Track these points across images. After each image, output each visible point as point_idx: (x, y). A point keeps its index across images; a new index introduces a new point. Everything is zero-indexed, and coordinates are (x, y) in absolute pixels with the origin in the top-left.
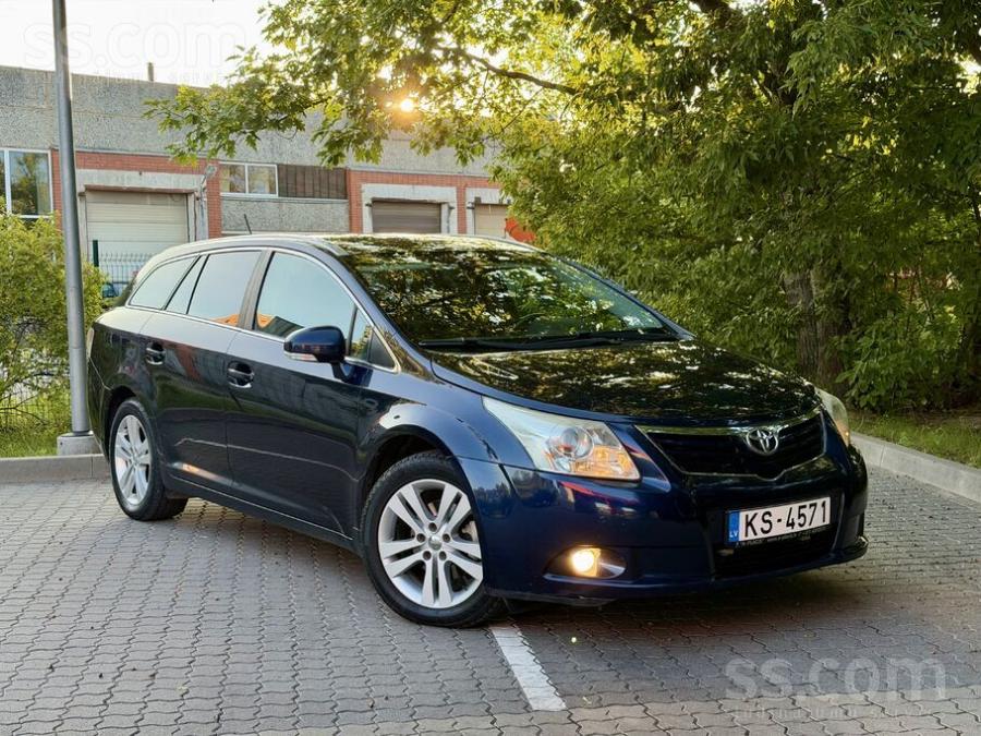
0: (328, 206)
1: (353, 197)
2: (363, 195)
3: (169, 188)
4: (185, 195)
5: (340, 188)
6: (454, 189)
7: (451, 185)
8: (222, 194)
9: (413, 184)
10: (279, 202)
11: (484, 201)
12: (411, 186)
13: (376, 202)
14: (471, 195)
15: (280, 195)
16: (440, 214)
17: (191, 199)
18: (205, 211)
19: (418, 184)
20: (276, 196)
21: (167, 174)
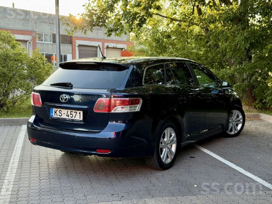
0: (66, 46)
1: (73, 44)
2: (76, 43)
3: (21, 39)
4: (26, 41)
5: (70, 41)
6: (101, 43)
7: (100, 42)
8: (36, 41)
9: (90, 41)
10: (53, 44)
11: (109, 46)
12: (89, 42)
13: (80, 46)
14: (106, 45)
15: (53, 43)
16: (97, 50)
17: (28, 43)
18: (32, 46)
19: (91, 41)
20: (52, 43)
21: (21, 35)
